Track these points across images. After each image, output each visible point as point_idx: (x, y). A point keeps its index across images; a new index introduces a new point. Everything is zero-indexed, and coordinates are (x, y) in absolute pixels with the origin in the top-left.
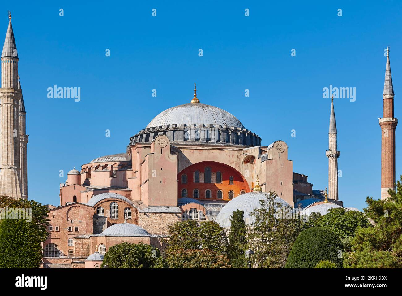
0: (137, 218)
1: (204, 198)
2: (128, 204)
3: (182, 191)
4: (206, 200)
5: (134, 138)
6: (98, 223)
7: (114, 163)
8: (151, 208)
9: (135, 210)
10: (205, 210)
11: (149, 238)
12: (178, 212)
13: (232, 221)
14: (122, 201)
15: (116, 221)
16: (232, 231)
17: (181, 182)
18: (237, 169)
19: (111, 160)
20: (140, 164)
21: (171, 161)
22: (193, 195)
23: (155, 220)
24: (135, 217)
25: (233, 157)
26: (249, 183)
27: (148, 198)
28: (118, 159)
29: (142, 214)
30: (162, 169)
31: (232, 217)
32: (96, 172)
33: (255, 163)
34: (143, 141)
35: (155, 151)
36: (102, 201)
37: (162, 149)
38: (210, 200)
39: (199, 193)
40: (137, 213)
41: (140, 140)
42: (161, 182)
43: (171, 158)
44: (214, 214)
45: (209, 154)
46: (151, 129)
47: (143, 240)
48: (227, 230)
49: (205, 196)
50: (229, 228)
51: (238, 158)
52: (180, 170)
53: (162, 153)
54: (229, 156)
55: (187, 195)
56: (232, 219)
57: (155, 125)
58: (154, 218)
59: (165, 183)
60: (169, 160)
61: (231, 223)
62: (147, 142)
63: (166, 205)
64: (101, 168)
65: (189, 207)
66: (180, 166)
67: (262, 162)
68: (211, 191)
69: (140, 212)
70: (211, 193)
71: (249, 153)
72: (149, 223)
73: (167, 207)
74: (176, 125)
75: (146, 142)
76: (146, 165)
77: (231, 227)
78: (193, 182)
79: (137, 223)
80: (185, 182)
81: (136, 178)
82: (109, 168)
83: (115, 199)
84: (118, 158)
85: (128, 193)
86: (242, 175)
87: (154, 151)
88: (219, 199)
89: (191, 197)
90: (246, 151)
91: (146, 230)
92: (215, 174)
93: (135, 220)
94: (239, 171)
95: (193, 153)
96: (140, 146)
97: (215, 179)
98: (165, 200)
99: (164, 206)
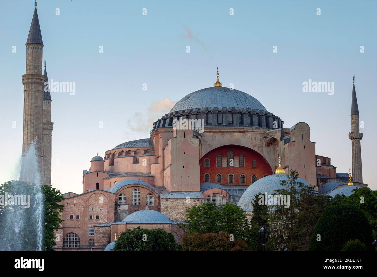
0: (160, 204)
1: (227, 183)
2: (151, 190)
3: (205, 175)
4: (229, 184)
5: (158, 123)
6: (119, 211)
7: (138, 148)
8: (173, 194)
9: (157, 196)
10: (228, 195)
11: (170, 225)
12: (200, 197)
13: (254, 204)
14: (145, 187)
15: (138, 208)
16: (254, 215)
17: (204, 167)
18: (260, 152)
19: (134, 146)
20: (163, 149)
21: (193, 145)
22: (216, 181)
23: (177, 206)
24: (157, 204)
25: (255, 140)
26: (272, 167)
27: (171, 184)
28: (142, 145)
29: (164, 200)
30: (184, 153)
31: (254, 201)
32: (119, 158)
33: (277, 146)
34: (167, 125)
35: (178, 135)
36: (124, 188)
37: (184, 133)
38: (233, 184)
39: (222, 177)
40: (159, 199)
41: (164, 125)
42: (184, 166)
43: (194, 142)
44: (237, 199)
45: (231, 137)
46: (174, 113)
47: (165, 227)
48: (250, 215)
49: (228, 181)
50: (251, 213)
51: (260, 141)
52: (202, 153)
53: (184, 137)
54: (252, 139)
55: (210, 180)
56: (254, 203)
57: (179, 109)
58: (176, 204)
59: (187, 167)
60: (192, 144)
61: (253, 207)
62: (170, 127)
63: (189, 190)
64: (124, 154)
65: (212, 192)
66: (203, 150)
67: (284, 145)
68: (233, 175)
69: (162, 198)
70: (234, 178)
71: (272, 136)
72: (171, 209)
73: (189, 192)
74: (199, 109)
75: (168, 127)
76: (168, 150)
77: (253, 211)
78: (216, 166)
79: (159, 210)
80: (208, 167)
81: (159, 163)
82: (132, 154)
83: (137, 185)
84: (141, 143)
85: (151, 178)
86: (265, 158)
87: (176, 135)
88: (242, 184)
89: (214, 182)
90: (268, 134)
91: (169, 217)
92: (238, 157)
93: (157, 206)
94: (262, 155)
95: (216, 136)
96: (163, 130)
97: (237, 163)
98: (187, 185)
99: (186, 192)
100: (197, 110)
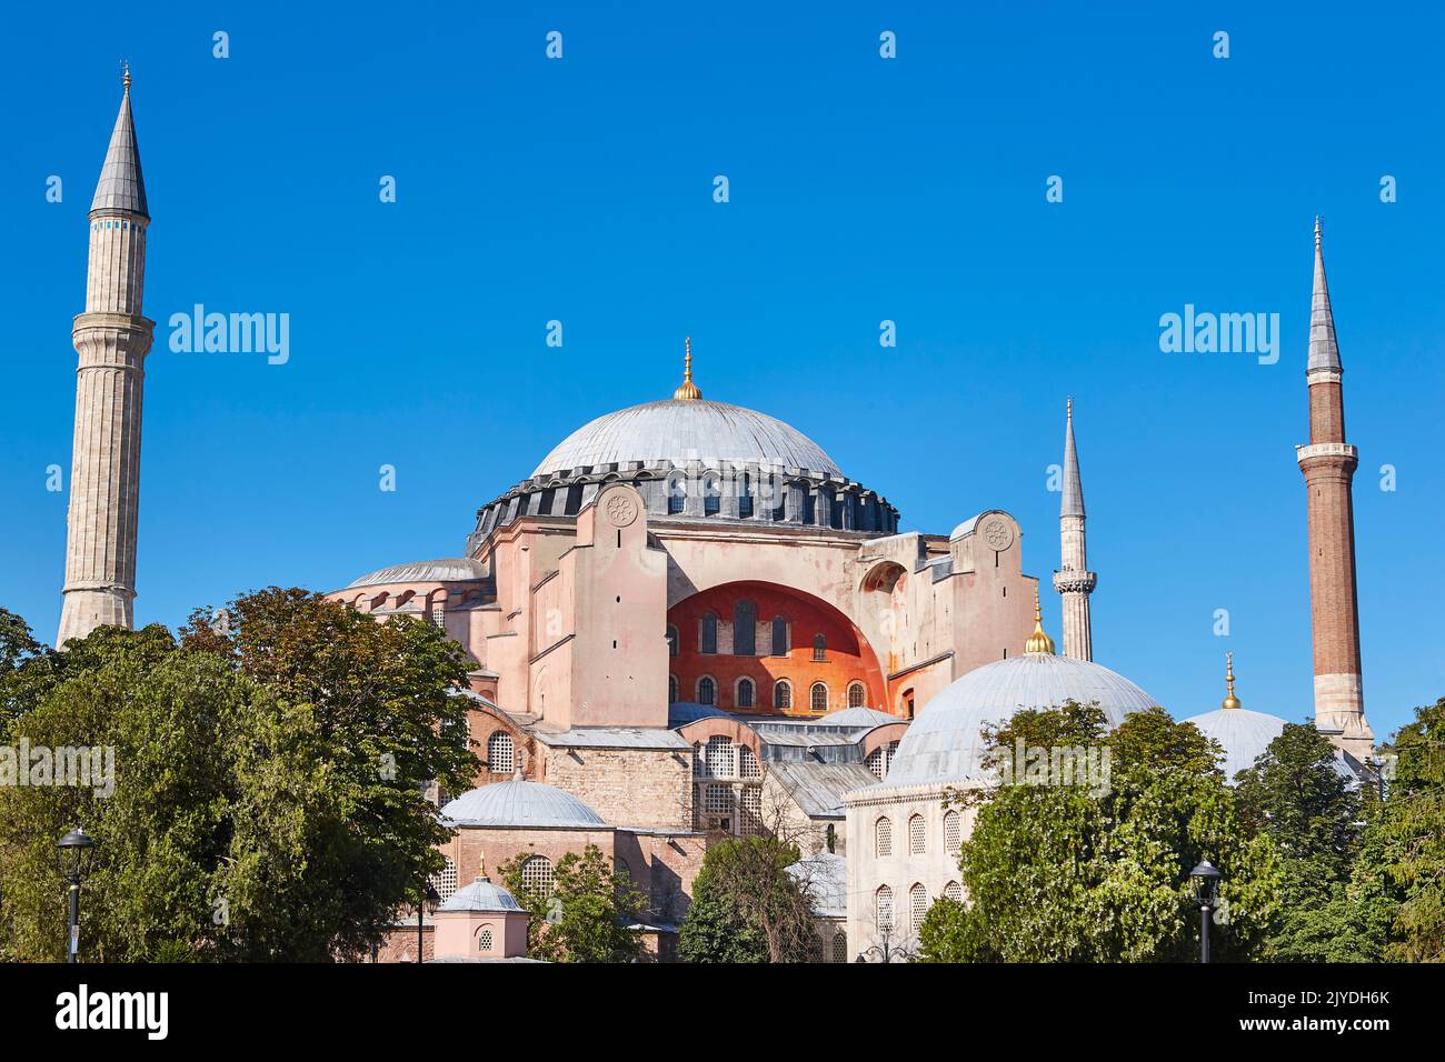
18: (843, 609)
20: (531, 587)
25: (828, 569)
34: (534, 511)
41: (523, 510)
51: (845, 571)
54: (817, 565)
62: (548, 516)
67: (933, 584)
71: (882, 556)
74: (641, 465)
78: (698, 652)
81: (516, 635)
86: (858, 628)
90: (871, 549)
92: (768, 624)
94: (850, 617)
95: (702, 552)
96: (529, 527)
97: (766, 644)
100: (635, 466)
